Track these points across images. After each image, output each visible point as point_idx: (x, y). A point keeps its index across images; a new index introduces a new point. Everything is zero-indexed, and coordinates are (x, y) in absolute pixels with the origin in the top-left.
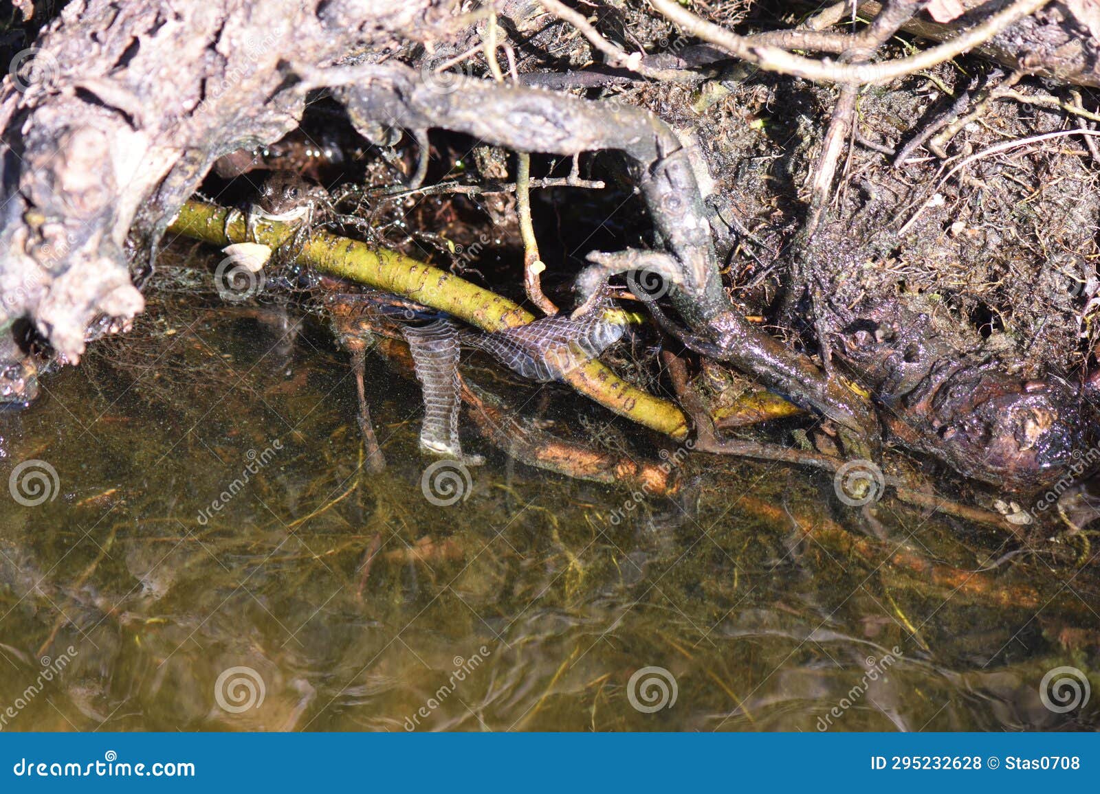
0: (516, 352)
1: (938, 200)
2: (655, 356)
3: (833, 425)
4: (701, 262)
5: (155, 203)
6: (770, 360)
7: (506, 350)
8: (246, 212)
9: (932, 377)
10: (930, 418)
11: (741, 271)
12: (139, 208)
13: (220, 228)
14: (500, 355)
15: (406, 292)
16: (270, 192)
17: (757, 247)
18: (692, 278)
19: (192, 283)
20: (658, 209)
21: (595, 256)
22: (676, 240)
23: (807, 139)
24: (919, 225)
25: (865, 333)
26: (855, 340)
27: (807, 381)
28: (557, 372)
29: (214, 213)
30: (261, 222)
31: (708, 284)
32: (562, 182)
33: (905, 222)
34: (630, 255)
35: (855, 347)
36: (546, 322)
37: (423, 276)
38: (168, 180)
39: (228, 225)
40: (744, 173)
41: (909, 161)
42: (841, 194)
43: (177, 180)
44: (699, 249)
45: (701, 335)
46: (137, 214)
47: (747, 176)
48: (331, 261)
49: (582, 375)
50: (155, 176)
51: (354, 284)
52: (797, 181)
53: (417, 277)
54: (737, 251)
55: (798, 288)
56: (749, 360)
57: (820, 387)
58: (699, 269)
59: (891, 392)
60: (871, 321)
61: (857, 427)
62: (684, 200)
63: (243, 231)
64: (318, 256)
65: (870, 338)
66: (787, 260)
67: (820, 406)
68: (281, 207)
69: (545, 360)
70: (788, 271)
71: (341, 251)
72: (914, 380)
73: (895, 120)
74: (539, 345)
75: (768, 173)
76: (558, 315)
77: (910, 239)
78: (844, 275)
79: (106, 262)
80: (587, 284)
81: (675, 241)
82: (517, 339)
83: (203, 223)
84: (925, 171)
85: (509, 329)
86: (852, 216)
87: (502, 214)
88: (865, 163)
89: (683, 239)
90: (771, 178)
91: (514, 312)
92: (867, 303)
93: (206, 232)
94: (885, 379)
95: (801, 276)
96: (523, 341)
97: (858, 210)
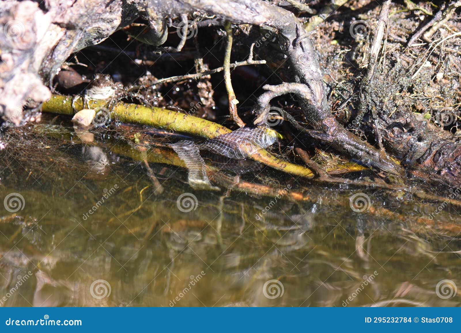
0: (225, 147)
1: (428, 64)
2: (292, 151)
3: (385, 173)
4: (319, 89)
5: (51, 59)
6: (352, 142)
7: (219, 147)
8: (83, 96)
9: (432, 148)
10: (433, 167)
11: (333, 105)
12: (43, 61)
13: (70, 104)
14: (216, 150)
15: (167, 124)
16: (98, 77)
17: (342, 90)
18: (315, 96)
19: (56, 130)
20: (297, 63)
21: (267, 87)
22: (308, 77)
23: (361, 43)
24: (421, 74)
25: (397, 128)
26: (393, 132)
27: (371, 152)
28: (246, 154)
29: (66, 98)
30: (91, 99)
31: (322, 100)
32: (244, 63)
33: (414, 73)
34: (285, 85)
35: (393, 135)
36: (240, 130)
37: (175, 115)
38: (57, 47)
39: (74, 102)
40: (331, 61)
41: (414, 45)
42: (382, 63)
43: (62, 48)
44: (318, 82)
45: (319, 130)
46: (42, 65)
47: (333, 62)
48: (128, 114)
49: (259, 155)
50: (52, 43)
51: (139, 125)
52: (358, 62)
53: (172, 116)
54: (331, 94)
55: (364, 108)
56: (342, 142)
57: (377, 154)
58: (318, 92)
59: (411, 158)
60: (400, 123)
61: (396, 173)
62: (310, 58)
63: (82, 104)
64: (121, 112)
65: (400, 130)
66: (358, 94)
67: (378, 164)
68: (104, 83)
69: (240, 149)
70: (359, 98)
71: (133, 109)
72: (422, 151)
73: (404, 29)
74: (236, 142)
75: (343, 60)
76: (246, 127)
77: (417, 80)
78: (387, 99)
79: (32, 76)
80: (263, 101)
81: (306, 78)
82: (225, 140)
83: (61, 103)
84: (421, 51)
85: (221, 135)
86: (388, 72)
87: (207, 99)
88: (393, 48)
89: (310, 77)
90: (345, 62)
91: (223, 128)
92: (398, 114)
93: (62, 108)
94: (408, 151)
95: (365, 100)
96: (228, 141)
97: (391, 69)
